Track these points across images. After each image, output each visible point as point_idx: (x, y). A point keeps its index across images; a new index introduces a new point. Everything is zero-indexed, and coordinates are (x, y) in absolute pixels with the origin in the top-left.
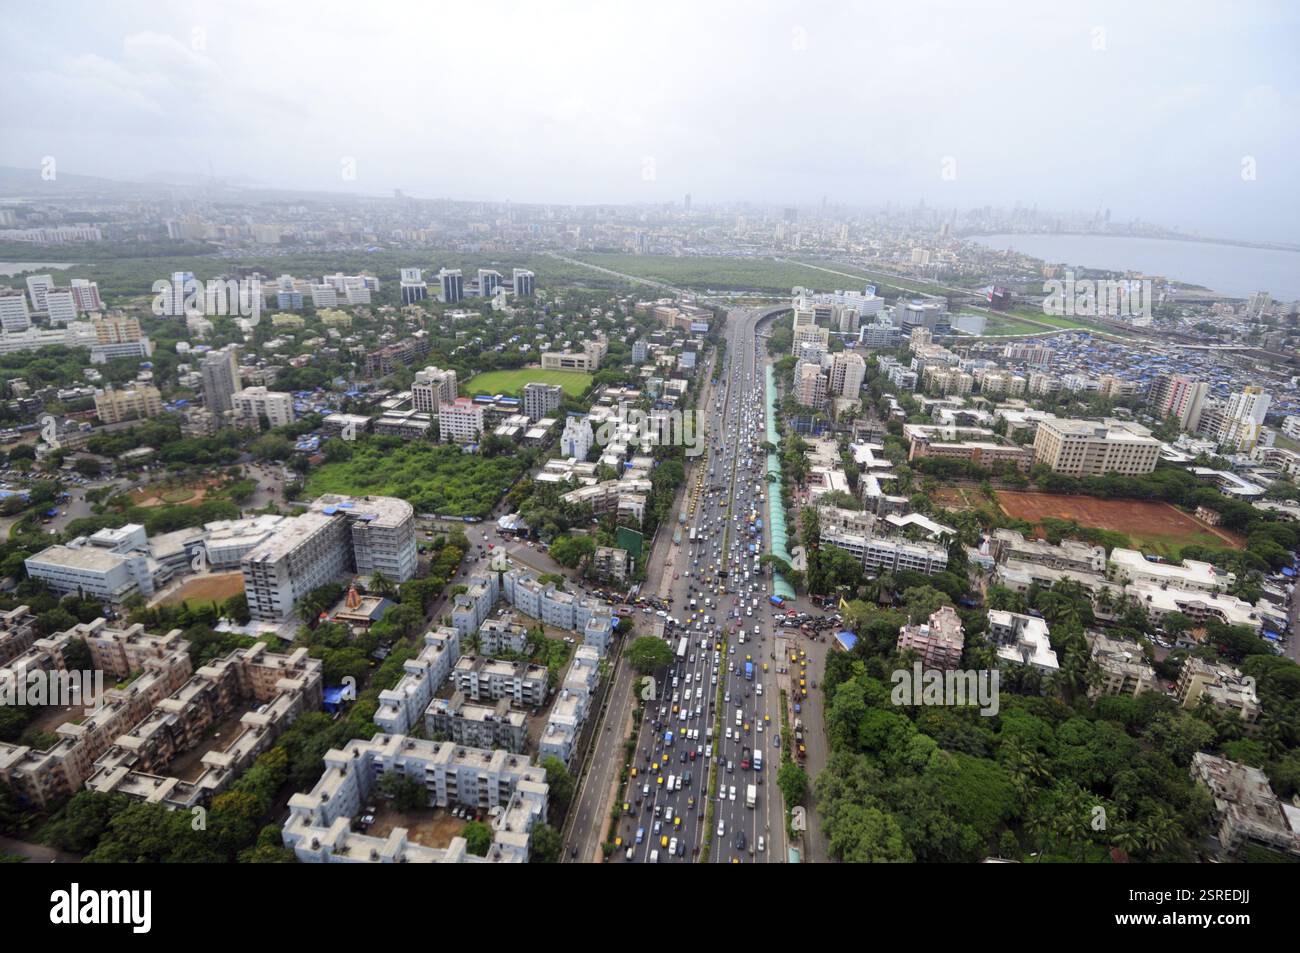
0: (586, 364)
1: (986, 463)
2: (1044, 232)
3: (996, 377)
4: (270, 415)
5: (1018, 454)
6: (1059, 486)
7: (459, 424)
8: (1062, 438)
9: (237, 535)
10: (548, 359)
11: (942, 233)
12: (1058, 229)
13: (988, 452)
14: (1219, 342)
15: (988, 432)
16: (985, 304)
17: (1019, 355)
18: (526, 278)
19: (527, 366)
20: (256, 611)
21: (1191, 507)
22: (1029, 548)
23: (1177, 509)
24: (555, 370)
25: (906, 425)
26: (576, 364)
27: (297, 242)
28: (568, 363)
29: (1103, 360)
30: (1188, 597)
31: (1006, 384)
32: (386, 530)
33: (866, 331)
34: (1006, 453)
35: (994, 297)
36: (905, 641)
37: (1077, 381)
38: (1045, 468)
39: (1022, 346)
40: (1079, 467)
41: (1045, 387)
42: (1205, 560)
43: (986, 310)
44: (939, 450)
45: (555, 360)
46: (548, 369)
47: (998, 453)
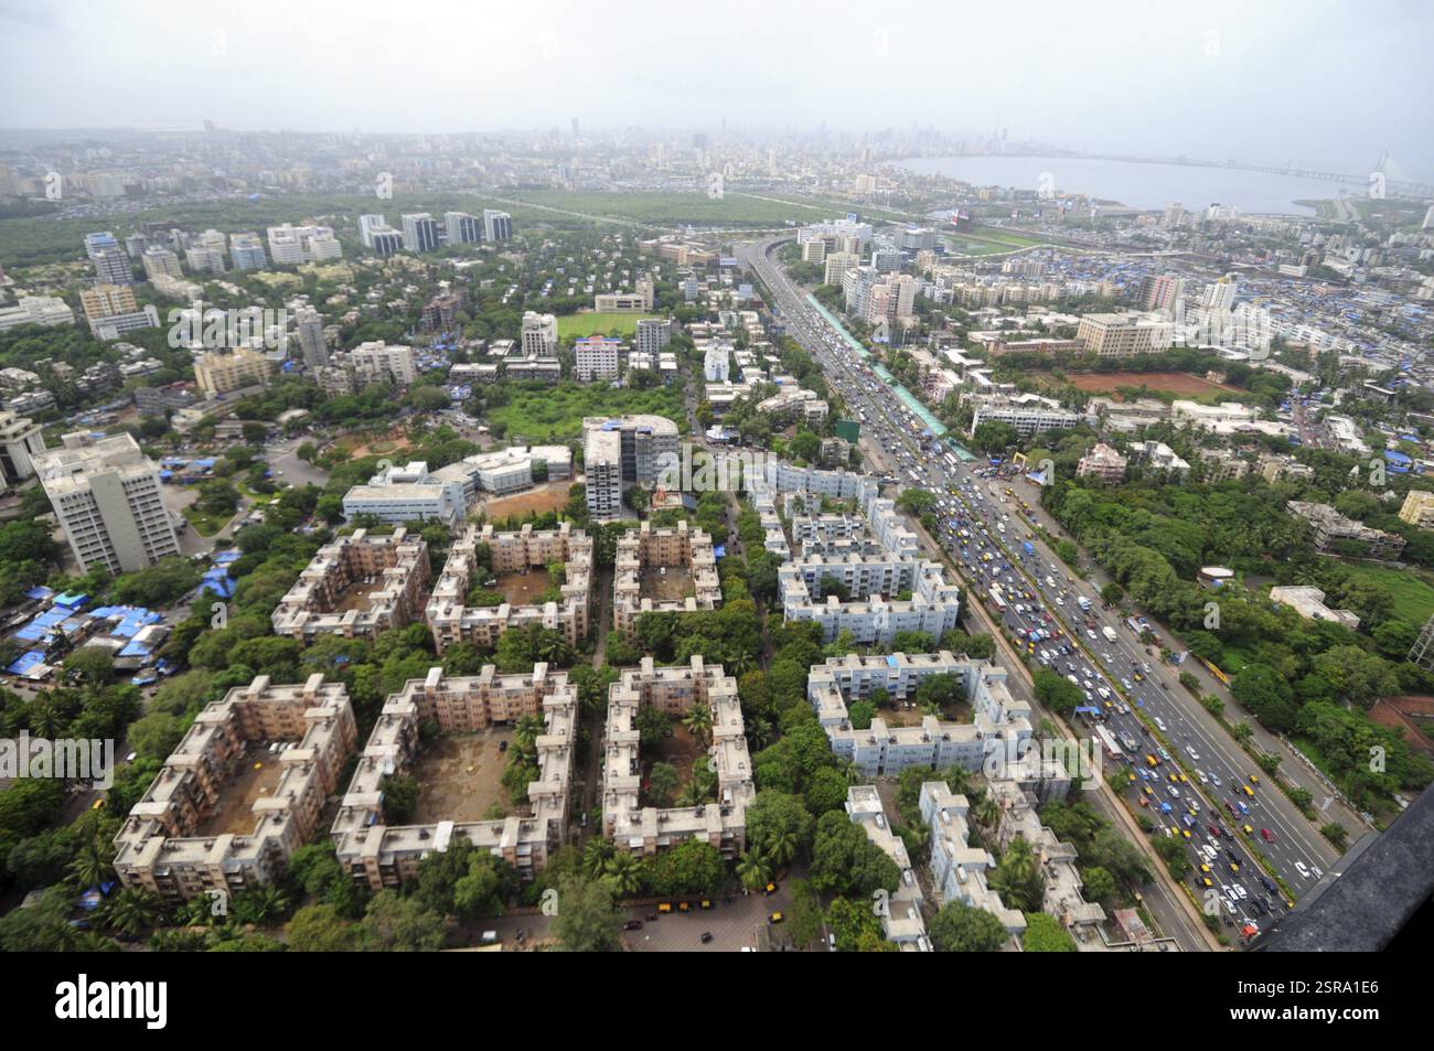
0: (643, 304)
1: (1050, 355)
2: (951, 155)
3: (1015, 289)
4: (394, 369)
5: (1073, 345)
6: (1108, 367)
7: (597, 360)
8: (1104, 328)
9: (504, 463)
10: (603, 302)
11: (863, 158)
12: (963, 152)
13: (1050, 345)
14: (1157, 249)
15: (1035, 332)
16: (950, 228)
17: (1016, 270)
18: (502, 220)
19: (579, 310)
20: (594, 510)
21: (1203, 373)
22: (1120, 407)
23: (1191, 375)
24: (611, 312)
25: (969, 333)
26: (633, 304)
27: (146, 193)
28: (623, 304)
29: (1081, 270)
30: (1238, 424)
31: (1025, 293)
32: (667, 437)
33: (878, 257)
34: (1063, 345)
35: (959, 220)
36: (1084, 466)
37: (1079, 287)
38: (1092, 356)
39: (1018, 262)
40: (1116, 352)
41: (1054, 293)
42: (1236, 401)
43: (953, 233)
44: (1014, 347)
45: (611, 301)
46: (604, 312)
47: (1058, 345)
